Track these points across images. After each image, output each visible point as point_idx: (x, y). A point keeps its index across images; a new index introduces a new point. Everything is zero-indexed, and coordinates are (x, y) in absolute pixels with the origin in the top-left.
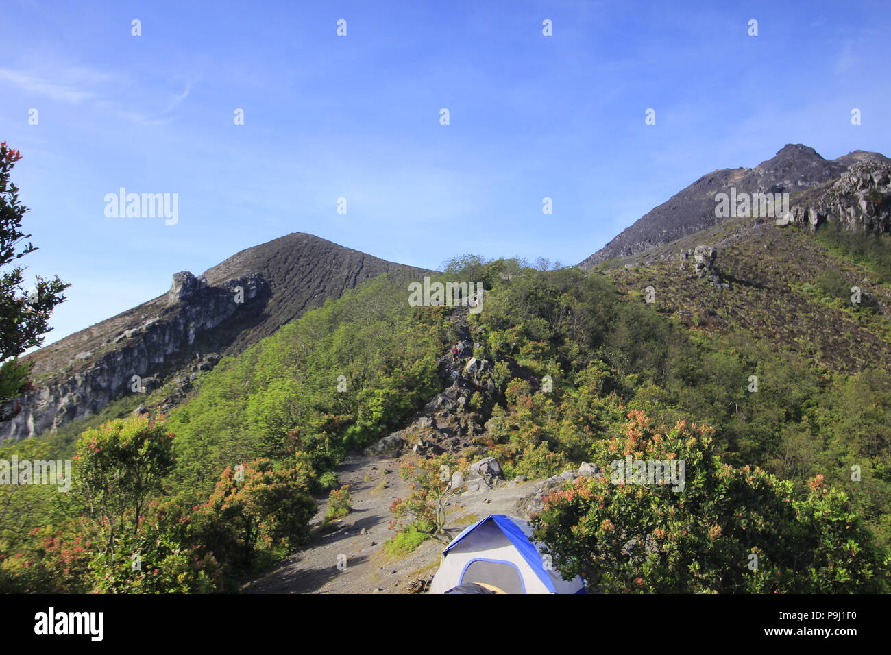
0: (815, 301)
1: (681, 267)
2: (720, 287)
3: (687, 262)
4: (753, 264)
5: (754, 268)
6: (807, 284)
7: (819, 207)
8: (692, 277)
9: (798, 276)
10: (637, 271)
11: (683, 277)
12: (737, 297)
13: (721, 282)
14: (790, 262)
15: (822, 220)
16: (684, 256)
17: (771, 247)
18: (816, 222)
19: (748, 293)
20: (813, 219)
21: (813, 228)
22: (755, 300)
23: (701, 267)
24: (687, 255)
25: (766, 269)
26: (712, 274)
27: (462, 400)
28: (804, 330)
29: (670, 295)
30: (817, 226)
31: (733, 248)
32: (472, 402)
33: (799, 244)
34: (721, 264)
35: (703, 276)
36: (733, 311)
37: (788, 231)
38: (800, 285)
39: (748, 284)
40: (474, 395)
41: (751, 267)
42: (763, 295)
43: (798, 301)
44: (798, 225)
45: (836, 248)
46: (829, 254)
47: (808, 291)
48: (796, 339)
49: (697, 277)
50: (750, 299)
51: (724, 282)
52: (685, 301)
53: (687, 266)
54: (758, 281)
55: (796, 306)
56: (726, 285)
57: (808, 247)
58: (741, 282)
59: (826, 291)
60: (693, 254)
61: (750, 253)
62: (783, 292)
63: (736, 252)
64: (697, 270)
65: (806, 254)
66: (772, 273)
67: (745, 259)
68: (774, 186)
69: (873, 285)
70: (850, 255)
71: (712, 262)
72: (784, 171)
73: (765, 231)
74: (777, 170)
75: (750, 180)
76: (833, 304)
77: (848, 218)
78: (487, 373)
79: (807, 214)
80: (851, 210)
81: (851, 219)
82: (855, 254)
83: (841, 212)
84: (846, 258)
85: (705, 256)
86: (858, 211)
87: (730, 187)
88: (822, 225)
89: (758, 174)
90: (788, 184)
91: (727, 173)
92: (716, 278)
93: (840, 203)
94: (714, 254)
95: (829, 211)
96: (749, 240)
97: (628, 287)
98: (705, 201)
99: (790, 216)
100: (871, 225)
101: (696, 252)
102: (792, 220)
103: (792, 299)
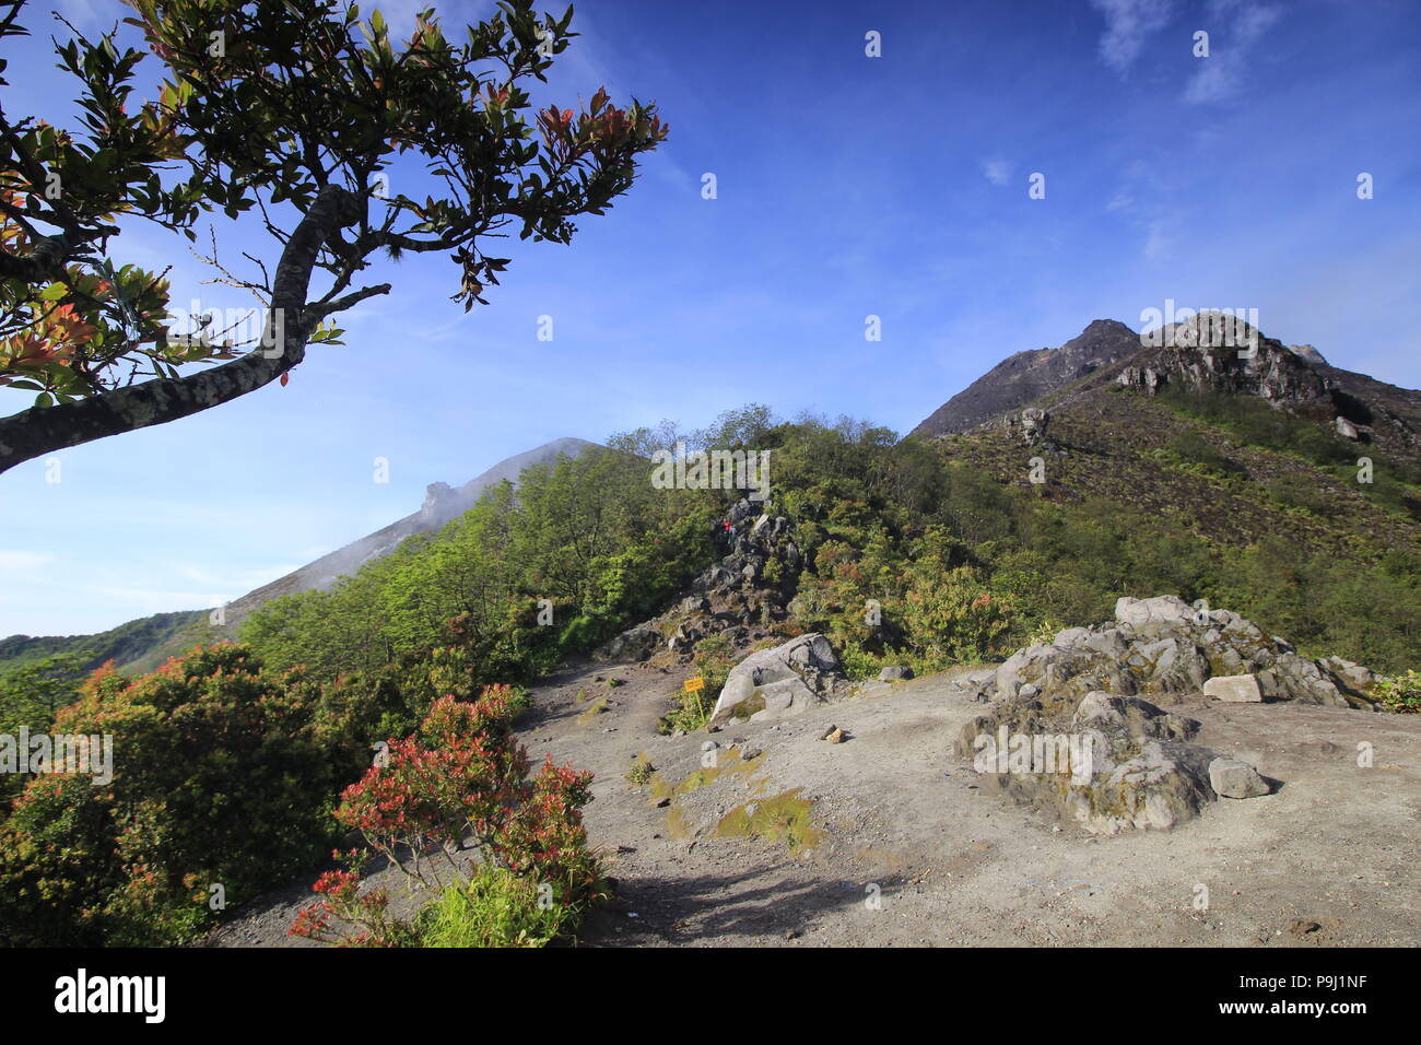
0: (1172, 468)
1: (1008, 435)
2: (1056, 455)
3: (1014, 429)
4: (1090, 431)
5: (1092, 435)
6: (1158, 450)
7: (1156, 367)
8: (1023, 446)
9: (1145, 442)
10: (955, 440)
11: (1011, 447)
12: (1080, 465)
13: (1058, 449)
14: (1133, 427)
15: (1161, 380)
16: (1010, 423)
17: (1107, 413)
18: (1155, 383)
19: (1092, 461)
20: (1151, 380)
21: (1152, 390)
22: (1102, 468)
23: (1032, 433)
24: (1013, 422)
25: (1107, 436)
26: (1046, 441)
27: (749, 570)
28: (1169, 499)
29: (1000, 464)
30: (1157, 388)
31: (1062, 416)
32: (766, 573)
33: (1139, 408)
34: (1053, 432)
35: (1035, 444)
36: (1079, 481)
37: (1123, 395)
38: (1150, 452)
39: (1089, 452)
40: (768, 563)
41: (1088, 434)
42: (1110, 463)
43: (1151, 468)
44: (1133, 388)
45: (1183, 410)
46: (1177, 417)
47: (1161, 457)
48: (1163, 510)
49: (1029, 445)
50: (1095, 466)
51: (1061, 449)
52: (1018, 470)
53: (1014, 434)
54: (1100, 449)
55: (1152, 473)
56: (1064, 453)
57: (1150, 411)
58: (1081, 450)
59: (1183, 455)
60: (1020, 420)
61: (1083, 420)
62: (1132, 460)
63: (1067, 419)
64: (1027, 437)
65: (1149, 419)
66: (1114, 440)
67: (1079, 427)
68: (1085, 366)
69: (1236, 448)
70: (1202, 416)
71: (1045, 426)
72: (1094, 348)
73: (1096, 396)
74: (1085, 348)
75: (1057, 359)
76: (1195, 470)
77: (1192, 377)
78: (786, 536)
79: (1143, 375)
80: (1195, 367)
81: (1195, 377)
82: (1207, 415)
83: (1183, 371)
84: (1197, 421)
85: (1036, 420)
86: (1203, 369)
87: (1035, 370)
88: (1163, 386)
89: (1065, 354)
90: (1099, 361)
91: (1031, 355)
92: (1051, 446)
93: (1181, 361)
94: (1047, 416)
95: (1168, 370)
96: (1080, 407)
97: (950, 458)
98: (1009, 385)
99: (1124, 379)
100: (1220, 383)
101: (1024, 416)
102: (1126, 382)
103: (1144, 467)
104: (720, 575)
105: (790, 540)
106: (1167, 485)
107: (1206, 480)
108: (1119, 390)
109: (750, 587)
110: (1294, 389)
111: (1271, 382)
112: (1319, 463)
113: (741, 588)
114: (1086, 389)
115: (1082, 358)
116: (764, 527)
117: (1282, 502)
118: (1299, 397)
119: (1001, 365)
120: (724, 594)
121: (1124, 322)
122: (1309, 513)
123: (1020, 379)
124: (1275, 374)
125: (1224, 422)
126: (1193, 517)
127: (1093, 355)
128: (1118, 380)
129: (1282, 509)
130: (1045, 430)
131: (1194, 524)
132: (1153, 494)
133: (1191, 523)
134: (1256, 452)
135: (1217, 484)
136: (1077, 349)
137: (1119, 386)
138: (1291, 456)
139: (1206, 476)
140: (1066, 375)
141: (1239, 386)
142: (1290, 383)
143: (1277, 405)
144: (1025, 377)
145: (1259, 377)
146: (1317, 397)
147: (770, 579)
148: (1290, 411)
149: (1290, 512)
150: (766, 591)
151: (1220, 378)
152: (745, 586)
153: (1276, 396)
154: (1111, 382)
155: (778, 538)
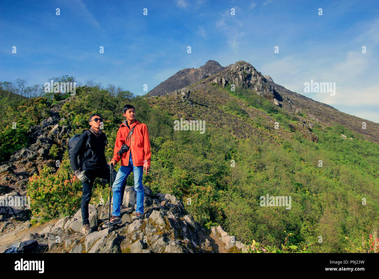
0: (227, 112)
1: (176, 98)
2: (192, 106)
3: (178, 95)
4: (203, 98)
5: (204, 99)
6: (224, 106)
7: (225, 78)
8: (181, 102)
9: (220, 103)
10: (157, 98)
11: (177, 102)
12: (199, 110)
13: (192, 104)
14: (217, 97)
15: (227, 82)
16: (177, 93)
17: (209, 92)
18: (225, 83)
19: (203, 109)
22: (206, 111)
23: (184, 97)
24: (178, 93)
25: (209, 100)
26: (188, 100)
27: (41, 151)
28: (225, 123)
29: (172, 108)
30: (225, 85)
31: (195, 92)
32: (51, 152)
33: (219, 91)
34: (191, 97)
35: (185, 101)
36: (198, 115)
37: (215, 86)
38: (221, 106)
39: (202, 105)
40: (52, 147)
41: (203, 99)
42: (209, 109)
43: (221, 112)
44: (218, 84)
46: (231, 95)
47: (225, 108)
48: (223, 126)
49: (183, 102)
50: (204, 111)
51: (193, 104)
52: (178, 111)
53: (178, 97)
54: (206, 104)
55: (221, 114)
56: (194, 105)
57: (223, 93)
58: (200, 104)
59: (231, 108)
60: (180, 92)
61: (202, 94)
62: (216, 109)
63: (197, 93)
64: (182, 99)
65: (222, 95)
66: (211, 102)
67: (200, 96)
68: (205, 76)
69: (246, 107)
70: (237, 96)
71: (188, 95)
72: (208, 70)
73: (207, 86)
74: (206, 69)
75: (197, 73)
76: (234, 113)
77: (236, 82)
78: (67, 135)
79: (221, 80)
80: (237, 79)
81: (237, 82)
82: (239, 95)
83: (233, 80)
84: (236, 97)
85: (186, 93)
86: (239, 80)
87: (189, 75)
88: (227, 84)
89: (199, 71)
90: (210, 74)
91: (188, 70)
92: (190, 102)
93: (233, 76)
94: (189, 92)
95: (229, 79)
96: (201, 89)
97: (153, 105)
98: (180, 80)
99: (215, 81)
100: (244, 85)
101: (182, 91)
102: (216, 82)
103: (219, 111)
104: (25, 153)
105: (68, 136)
106: (225, 118)
107: (237, 117)
108: (214, 85)
109: (40, 159)
110: (263, 89)
111: (257, 86)
112: (269, 113)
113: (36, 159)
114: (204, 83)
115: (205, 73)
116: (56, 131)
117: (258, 125)
118: (265, 91)
119: (178, 73)
120: (25, 162)
121: (218, 62)
122: (264, 128)
123: (184, 78)
124: (259, 83)
125: (244, 98)
126: (232, 129)
127: (208, 72)
128: (214, 81)
129: (257, 127)
130: (188, 96)
131: (232, 131)
132: (221, 121)
133: (231, 131)
134: (251, 108)
135: (240, 118)
136: (203, 69)
137: (214, 83)
138: (261, 110)
139: (237, 115)
140: (199, 78)
141: (249, 86)
142: (263, 87)
143: (258, 93)
144: (186, 78)
145: (254, 84)
146: (269, 92)
147: (52, 155)
148: (262, 96)
149: (259, 128)
150: (49, 161)
151: (244, 83)
152: (38, 158)
153: (259, 91)
154: (211, 82)
155: (63, 135)
